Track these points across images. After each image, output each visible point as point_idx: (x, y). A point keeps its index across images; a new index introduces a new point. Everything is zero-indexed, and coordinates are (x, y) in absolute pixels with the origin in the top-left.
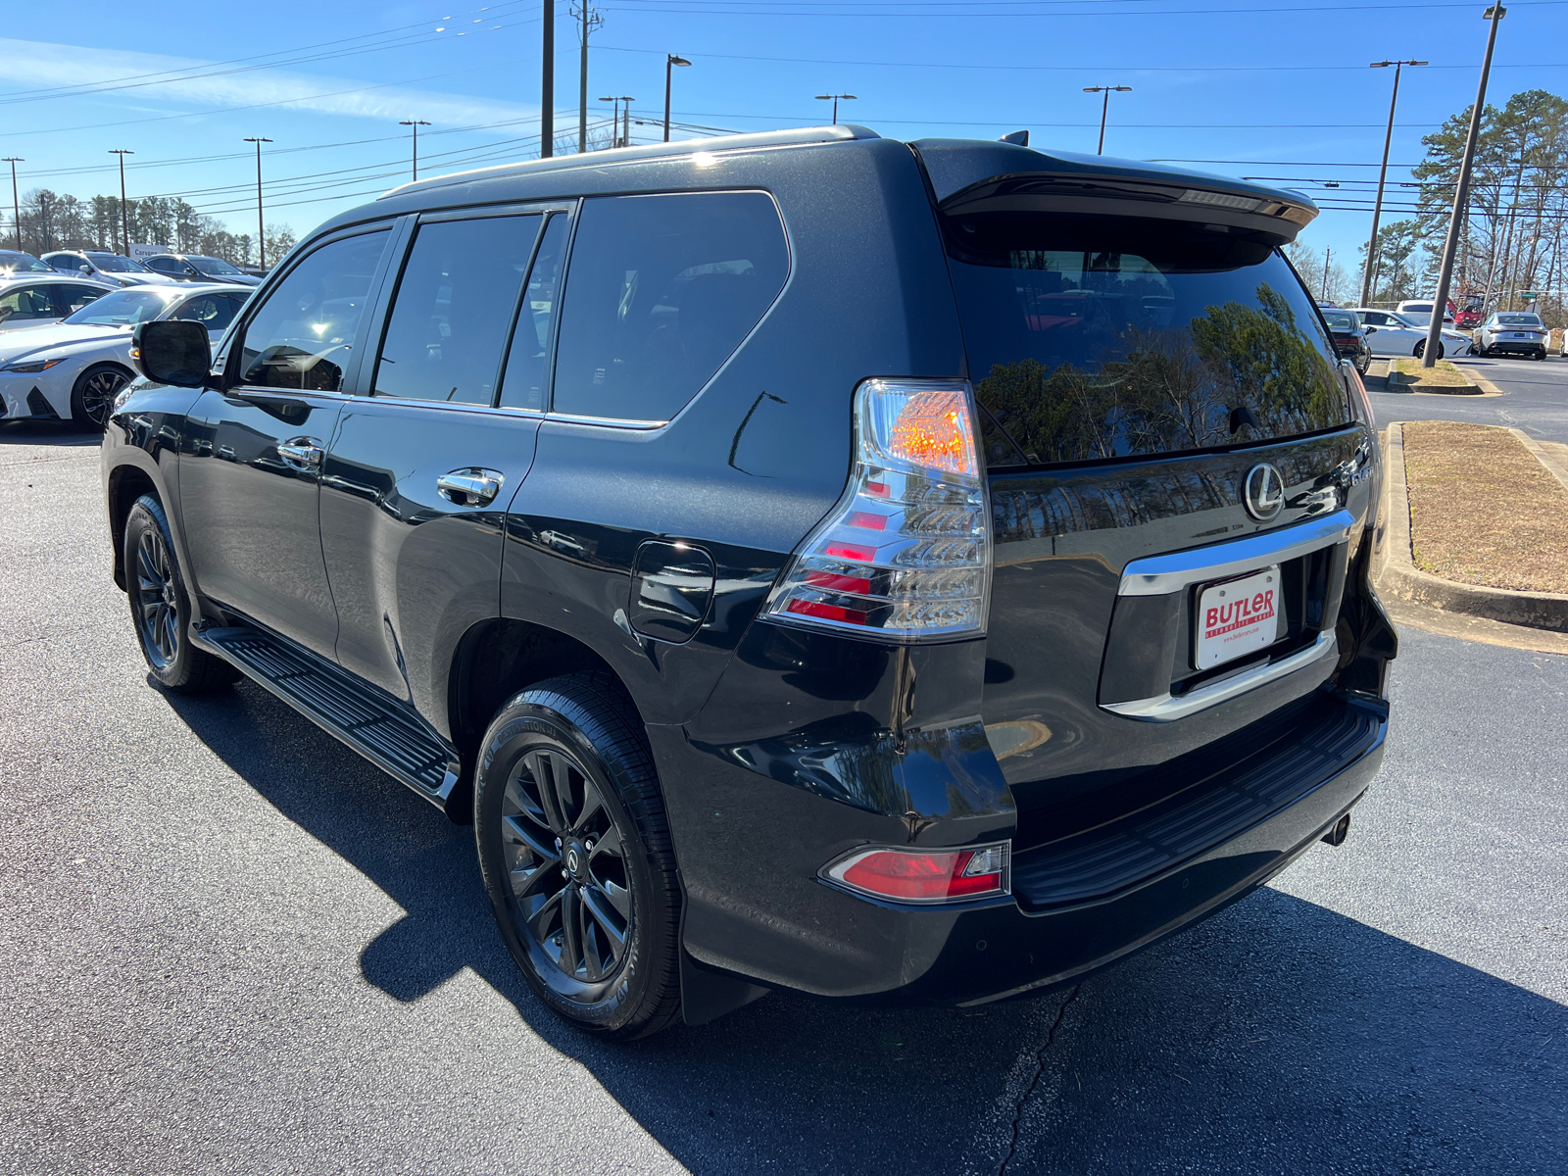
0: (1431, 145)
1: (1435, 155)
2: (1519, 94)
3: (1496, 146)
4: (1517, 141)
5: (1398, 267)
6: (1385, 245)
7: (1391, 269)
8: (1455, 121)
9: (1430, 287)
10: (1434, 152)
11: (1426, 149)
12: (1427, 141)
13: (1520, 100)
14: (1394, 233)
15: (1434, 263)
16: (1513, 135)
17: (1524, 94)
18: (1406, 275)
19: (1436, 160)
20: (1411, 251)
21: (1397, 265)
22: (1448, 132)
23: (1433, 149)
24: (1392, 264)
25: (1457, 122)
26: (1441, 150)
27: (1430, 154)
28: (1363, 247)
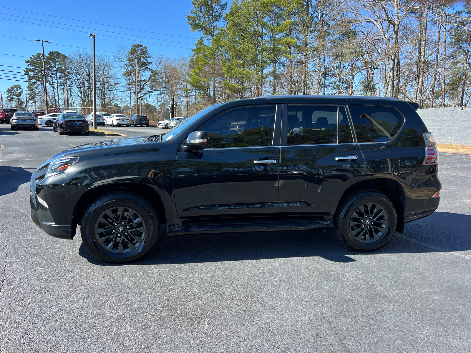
0: (28, 63)
1: (30, 66)
2: (52, 51)
3: (48, 66)
4: (54, 65)
5: (19, 99)
6: (13, 92)
7: (16, 99)
8: (34, 57)
9: (30, 105)
10: (30, 65)
11: (27, 64)
12: (27, 62)
13: (52, 53)
14: (15, 88)
15: (29, 98)
16: (52, 63)
17: (53, 52)
18: (22, 101)
19: (31, 68)
20: (22, 94)
21: (18, 98)
22: (32, 60)
23: (29, 64)
24: (17, 98)
25: (35, 57)
26: (32, 65)
27: (28, 66)
28: (6, 92)
